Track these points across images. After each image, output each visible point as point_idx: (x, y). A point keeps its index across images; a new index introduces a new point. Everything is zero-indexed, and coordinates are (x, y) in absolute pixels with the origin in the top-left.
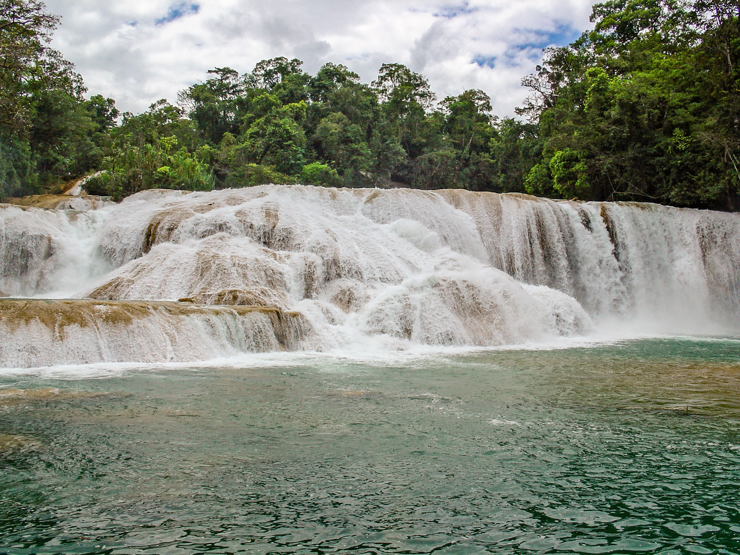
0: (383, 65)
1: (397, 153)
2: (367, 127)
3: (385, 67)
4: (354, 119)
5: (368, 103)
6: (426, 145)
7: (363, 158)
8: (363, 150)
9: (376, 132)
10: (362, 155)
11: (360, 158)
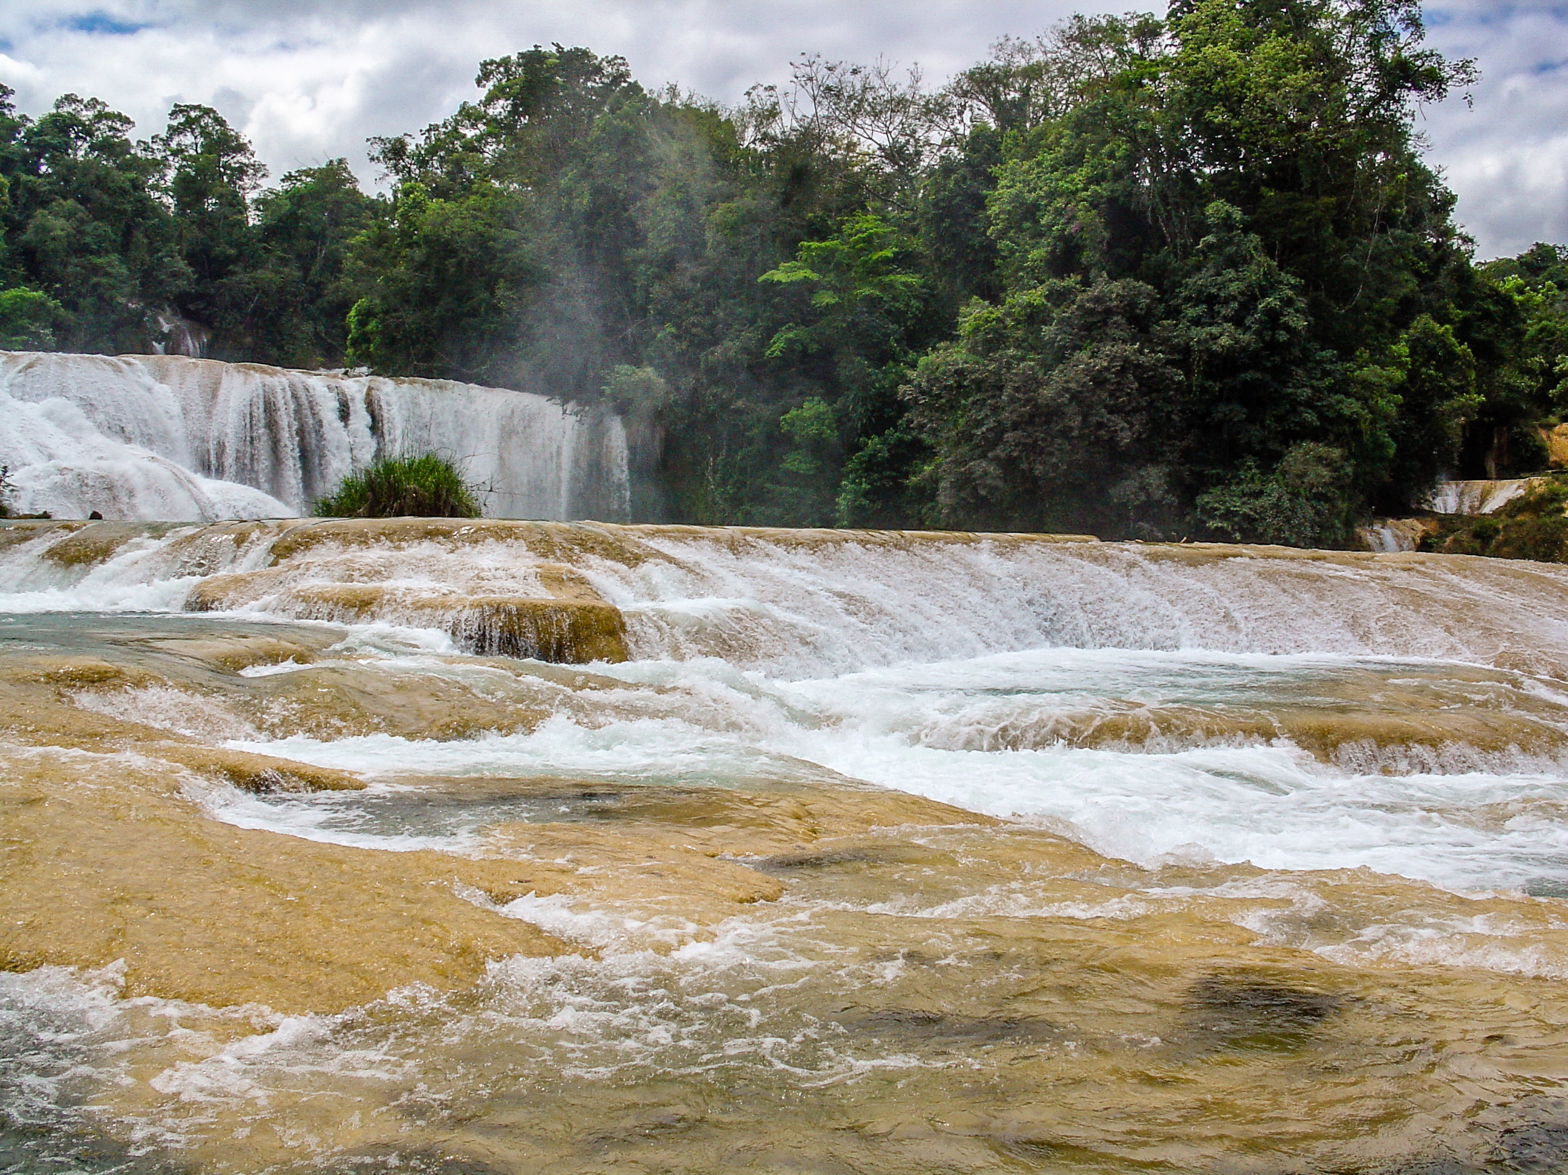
0: (176, 106)
1: (175, 275)
2: (122, 225)
3: (178, 110)
4: (100, 213)
5: (127, 185)
6: (234, 260)
7: (112, 281)
8: (113, 267)
9: (139, 236)
10: (108, 274)
11: (104, 280)
